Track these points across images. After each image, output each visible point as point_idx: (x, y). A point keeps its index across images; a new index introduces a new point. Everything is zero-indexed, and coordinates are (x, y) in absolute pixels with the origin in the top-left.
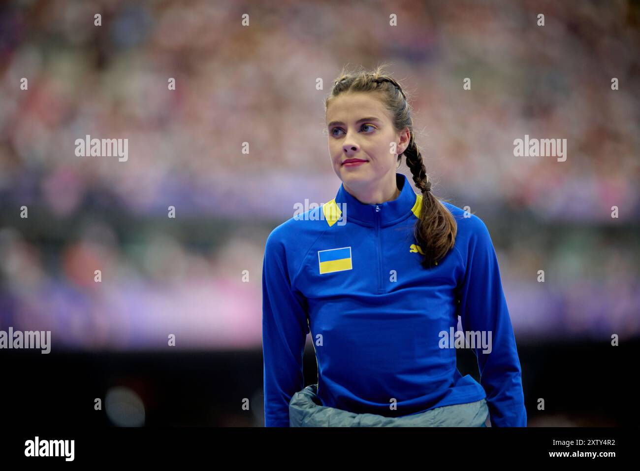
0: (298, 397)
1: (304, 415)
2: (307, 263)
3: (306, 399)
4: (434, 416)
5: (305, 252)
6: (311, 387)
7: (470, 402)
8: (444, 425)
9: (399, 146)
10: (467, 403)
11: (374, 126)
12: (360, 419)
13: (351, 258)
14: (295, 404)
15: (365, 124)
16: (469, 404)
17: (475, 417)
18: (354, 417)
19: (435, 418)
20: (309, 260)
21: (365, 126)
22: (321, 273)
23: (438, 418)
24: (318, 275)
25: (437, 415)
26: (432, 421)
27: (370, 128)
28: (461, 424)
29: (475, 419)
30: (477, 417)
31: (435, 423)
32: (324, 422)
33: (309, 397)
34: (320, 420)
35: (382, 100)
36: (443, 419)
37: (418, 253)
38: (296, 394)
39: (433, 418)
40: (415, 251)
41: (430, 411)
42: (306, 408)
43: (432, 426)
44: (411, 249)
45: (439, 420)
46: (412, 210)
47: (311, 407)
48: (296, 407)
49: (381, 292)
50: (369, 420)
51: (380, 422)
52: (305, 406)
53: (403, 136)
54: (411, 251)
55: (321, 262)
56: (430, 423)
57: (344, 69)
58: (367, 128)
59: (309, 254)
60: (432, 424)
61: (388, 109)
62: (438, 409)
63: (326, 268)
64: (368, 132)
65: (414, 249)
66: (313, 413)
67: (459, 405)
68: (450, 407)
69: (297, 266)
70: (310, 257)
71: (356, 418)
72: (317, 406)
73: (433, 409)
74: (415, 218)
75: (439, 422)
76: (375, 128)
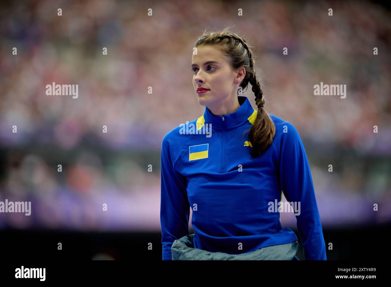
0: (176, 242)
1: (179, 254)
2: (182, 154)
3: (181, 244)
4: (260, 253)
5: (182, 147)
6: (187, 236)
7: (284, 244)
8: (267, 259)
9: (236, 79)
10: (283, 244)
11: (215, 67)
12: (213, 256)
13: (208, 151)
14: (174, 247)
15: (210, 65)
16: (284, 245)
17: (288, 253)
18: (209, 255)
19: (261, 255)
20: (183, 152)
21: (209, 67)
22: (190, 160)
23: (263, 254)
24: (188, 161)
25: (263, 252)
26: (259, 256)
27: (212, 68)
28: (278, 258)
29: (288, 254)
30: (289, 253)
31: (261, 258)
32: (191, 259)
33: (184, 242)
34: (189, 257)
35: (222, 50)
36: (266, 255)
37: (249, 146)
38: (176, 241)
39: (260, 254)
40: (247, 145)
41: (258, 250)
42: (181, 250)
43: (259, 260)
44: (245, 144)
45: (264, 256)
46: (248, 119)
47: (185, 249)
48: (175, 249)
49: (223, 172)
50: (218, 256)
51: (225, 257)
52: (181, 248)
53: (240, 72)
54: (245, 145)
55: (190, 153)
56: (258, 258)
57: (205, 30)
58: (210, 68)
59: (184, 148)
60: (259, 258)
61: (226, 56)
62: (263, 248)
63: (193, 157)
64: (211, 71)
65: (247, 144)
66: (184, 253)
67: (277, 246)
68: (271, 247)
69: (176, 156)
70: (184, 150)
71: (210, 255)
72: (188, 248)
73: (260, 249)
74: (250, 124)
75: (263, 257)
76: (216, 68)
